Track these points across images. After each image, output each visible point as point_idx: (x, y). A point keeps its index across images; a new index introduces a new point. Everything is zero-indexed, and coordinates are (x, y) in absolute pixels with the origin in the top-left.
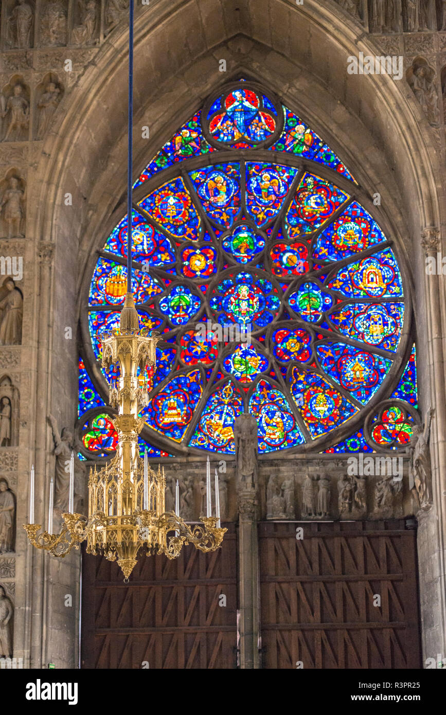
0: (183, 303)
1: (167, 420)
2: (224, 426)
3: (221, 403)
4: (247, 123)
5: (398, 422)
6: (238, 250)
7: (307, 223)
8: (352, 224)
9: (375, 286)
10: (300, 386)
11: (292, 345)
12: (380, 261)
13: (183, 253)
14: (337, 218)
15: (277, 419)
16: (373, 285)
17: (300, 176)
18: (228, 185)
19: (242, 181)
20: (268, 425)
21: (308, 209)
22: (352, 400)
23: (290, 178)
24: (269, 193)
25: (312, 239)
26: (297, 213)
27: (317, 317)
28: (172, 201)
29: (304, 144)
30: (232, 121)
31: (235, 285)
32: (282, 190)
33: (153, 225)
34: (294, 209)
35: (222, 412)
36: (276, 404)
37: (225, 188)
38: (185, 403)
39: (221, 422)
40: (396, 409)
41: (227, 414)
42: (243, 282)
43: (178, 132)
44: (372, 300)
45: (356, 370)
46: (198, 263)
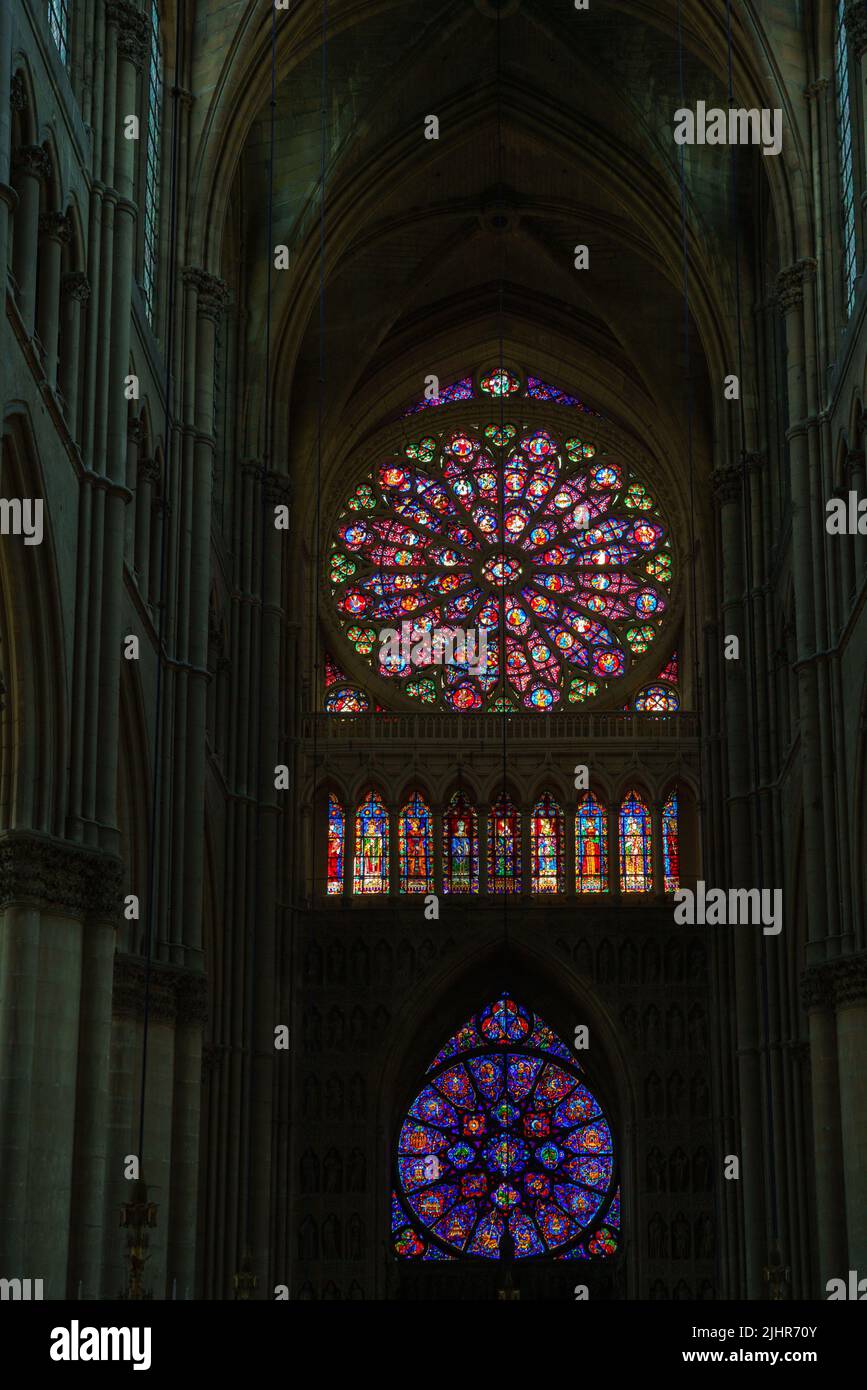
0: (463, 1154)
1: (452, 1234)
2: (491, 1239)
3: (489, 1223)
4: (509, 1025)
5: (607, 1238)
6: (501, 1117)
7: (549, 1100)
8: (579, 1101)
9: (593, 1146)
10: (542, 1213)
11: (537, 1185)
12: (598, 1128)
13: (462, 1116)
14: (568, 1096)
15: (526, 1235)
16: (593, 1144)
17: (544, 1065)
18: (494, 1070)
19: (505, 1068)
20: (520, 1238)
21: (550, 1089)
22: (577, 1224)
23: (538, 1066)
24: (522, 1078)
25: (553, 1109)
26: (543, 1092)
27: (554, 1166)
28: (456, 1080)
29: (547, 1042)
30: (498, 1023)
31: (499, 1142)
32: (532, 1075)
33: (443, 1097)
34: (540, 1090)
35: (489, 1230)
36: (526, 1224)
37: (492, 1073)
38: (464, 1223)
39: (489, 1236)
40: (605, 1230)
41: (493, 1231)
42: (503, 1140)
43: (460, 1029)
44: (591, 1155)
45: (579, 1202)
46: (474, 1126)
